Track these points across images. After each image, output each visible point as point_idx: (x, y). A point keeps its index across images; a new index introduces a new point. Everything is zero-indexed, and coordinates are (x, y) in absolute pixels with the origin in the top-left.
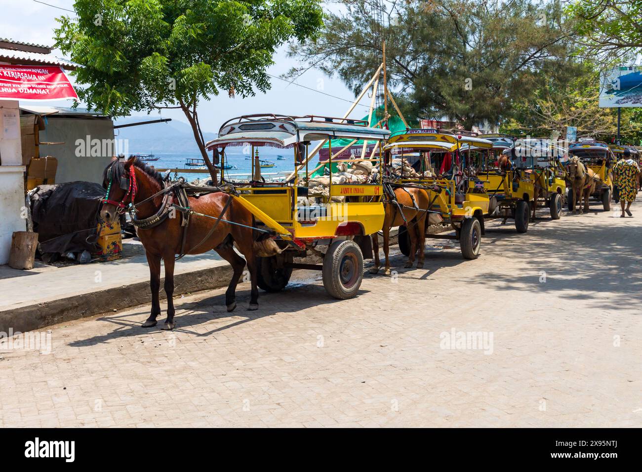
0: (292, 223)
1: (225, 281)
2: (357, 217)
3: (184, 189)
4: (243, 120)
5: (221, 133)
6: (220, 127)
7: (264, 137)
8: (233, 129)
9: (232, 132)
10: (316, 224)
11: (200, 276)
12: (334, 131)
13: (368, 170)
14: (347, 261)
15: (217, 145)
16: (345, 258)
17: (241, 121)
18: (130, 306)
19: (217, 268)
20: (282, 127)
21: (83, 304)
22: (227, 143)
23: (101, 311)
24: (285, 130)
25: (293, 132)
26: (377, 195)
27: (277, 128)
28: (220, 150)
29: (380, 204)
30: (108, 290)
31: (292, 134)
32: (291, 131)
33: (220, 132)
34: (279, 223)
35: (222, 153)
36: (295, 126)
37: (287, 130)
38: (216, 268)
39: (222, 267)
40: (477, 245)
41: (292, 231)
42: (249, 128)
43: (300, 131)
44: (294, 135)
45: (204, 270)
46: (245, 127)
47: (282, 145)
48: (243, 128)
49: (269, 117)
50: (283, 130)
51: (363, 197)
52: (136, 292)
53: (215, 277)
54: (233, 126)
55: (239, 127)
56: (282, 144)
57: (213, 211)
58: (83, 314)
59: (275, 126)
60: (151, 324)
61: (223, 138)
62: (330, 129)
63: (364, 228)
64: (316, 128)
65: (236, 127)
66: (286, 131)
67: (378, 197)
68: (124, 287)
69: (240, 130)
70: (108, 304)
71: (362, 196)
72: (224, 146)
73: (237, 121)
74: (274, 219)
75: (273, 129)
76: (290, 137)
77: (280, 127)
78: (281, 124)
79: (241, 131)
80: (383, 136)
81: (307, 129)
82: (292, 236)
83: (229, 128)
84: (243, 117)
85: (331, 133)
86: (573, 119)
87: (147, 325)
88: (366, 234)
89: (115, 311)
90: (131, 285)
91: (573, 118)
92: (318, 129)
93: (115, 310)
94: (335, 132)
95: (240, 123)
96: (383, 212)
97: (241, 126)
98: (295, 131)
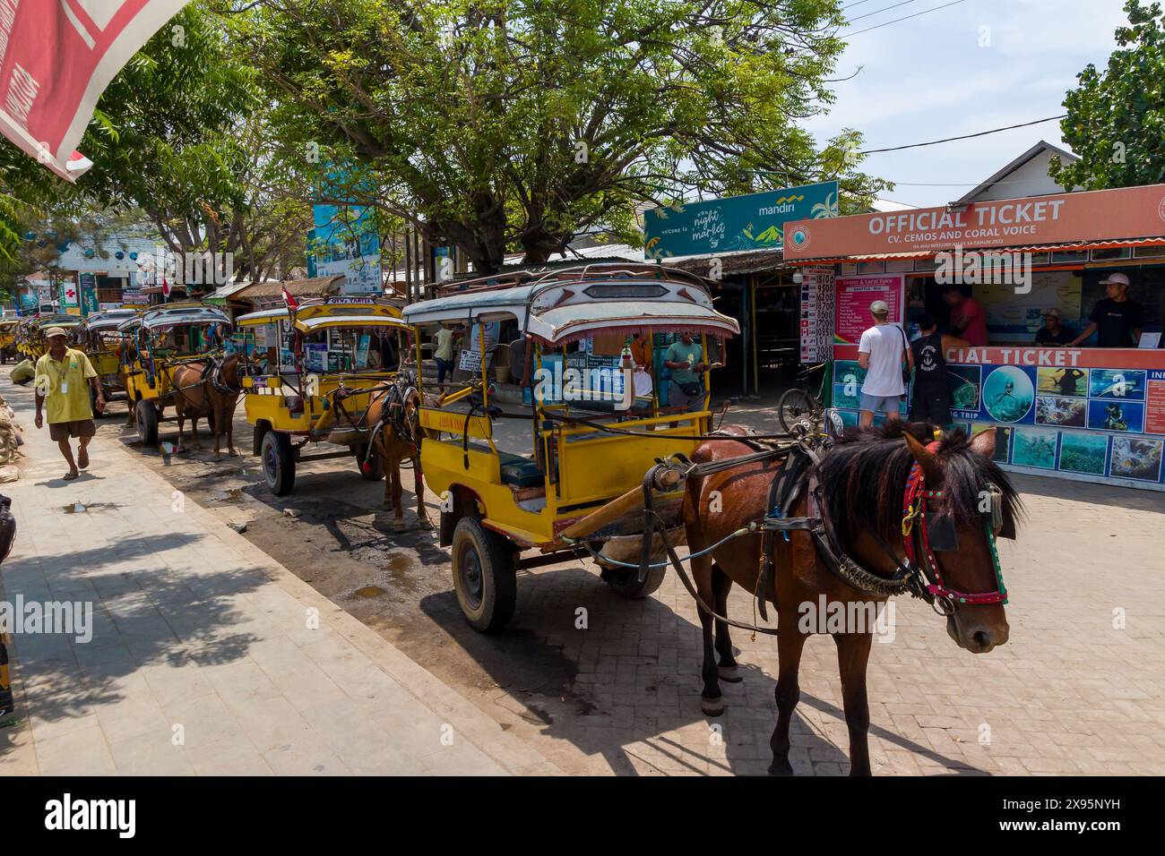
5: (534, 304)
8: (569, 295)
9: (562, 304)
20: (682, 293)
24: (688, 300)
27: (673, 295)
37: (693, 300)
42: (609, 293)
46: (599, 291)
48: (595, 293)
50: (684, 299)
54: (569, 288)
55: (584, 292)
59: (668, 291)
65: (578, 290)
66: (693, 302)
69: (588, 298)
75: (665, 297)
77: (679, 293)
78: (681, 287)
79: (592, 299)
83: (560, 292)
95: (585, 280)
97: (590, 287)
98: (709, 302)
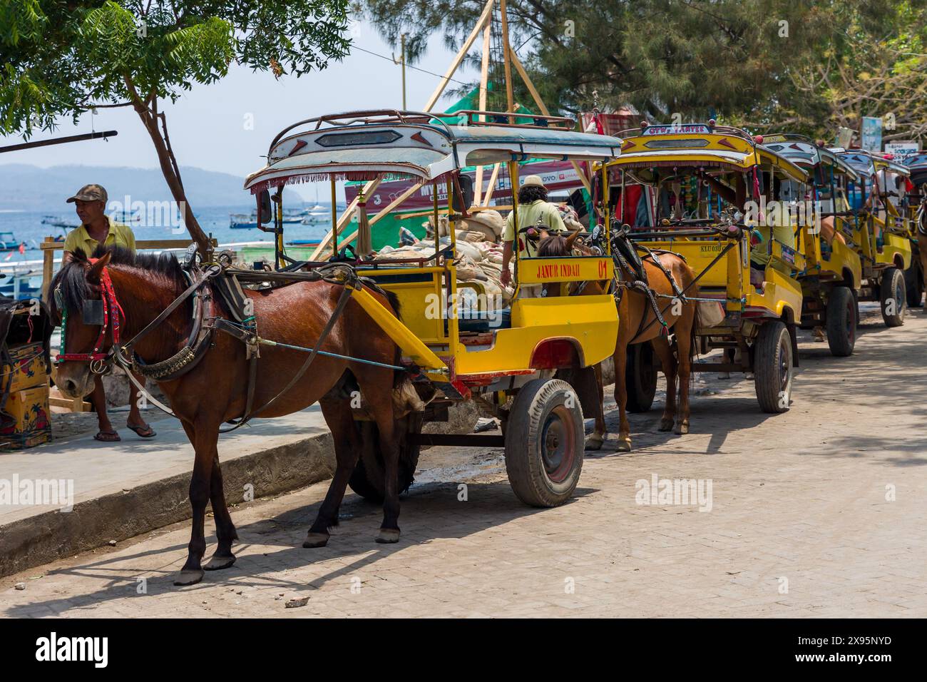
0: (447, 345)
1: (293, 477)
2: (569, 327)
3: (235, 279)
4: (324, 125)
5: (274, 155)
6: (272, 141)
7: (384, 160)
8: (302, 145)
9: (296, 153)
10: (493, 346)
11: (251, 468)
12: (521, 144)
13: (495, 230)
14: (554, 424)
15: (265, 182)
16: (551, 417)
17: (321, 127)
18: (136, 534)
19: (278, 450)
20: (418, 137)
21: (59, 530)
22: (286, 178)
23: (90, 545)
24: (423, 145)
25: (445, 149)
26: (603, 278)
27: (406, 140)
28: (273, 191)
29: (609, 300)
30: (100, 499)
31: (442, 152)
32: (438, 147)
33: (271, 151)
34: (429, 346)
35: (278, 198)
36: (448, 135)
37: (431, 145)
38: (276, 449)
39: (286, 447)
40: (787, 380)
41: (450, 362)
42: (339, 141)
43: (458, 146)
44: (446, 154)
45: (257, 454)
46: (330, 140)
47: (425, 177)
48: (326, 142)
49: (386, 117)
50: (420, 144)
51: (568, 286)
52: (145, 504)
53: (276, 470)
54: (302, 139)
55: (316, 141)
56: (426, 174)
57: (311, 322)
58: (59, 550)
59: (401, 136)
60: (224, 562)
61: (277, 166)
62: (514, 138)
63: (581, 351)
64: (488, 137)
65: (311, 140)
66: (428, 146)
67: (603, 283)
68: (125, 493)
69: (319, 147)
70: (99, 530)
71: (567, 283)
72: (280, 183)
73: (312, 126)
74: (419, 337)
75: (398, 143)
76: (438, 159)
77: (413, 137)
78: (415, 131)
79: (322, 148)
80: (609, 150)
81: (471, 140)
82: (450, 372)
83: (294, 143)
84: (325, 119)
85: (516, 148)
86: (864, 100)
87: (217, 564)
88: (587, 365)
89: (114, 545)
90: (136, 489)
91: (865, 96)
92: (491, 140)
93: (112, 542)
94: (524, 146)
95: (317, 131)
96: (615, 317)
97: (322, 137)
98: (448, 145)
